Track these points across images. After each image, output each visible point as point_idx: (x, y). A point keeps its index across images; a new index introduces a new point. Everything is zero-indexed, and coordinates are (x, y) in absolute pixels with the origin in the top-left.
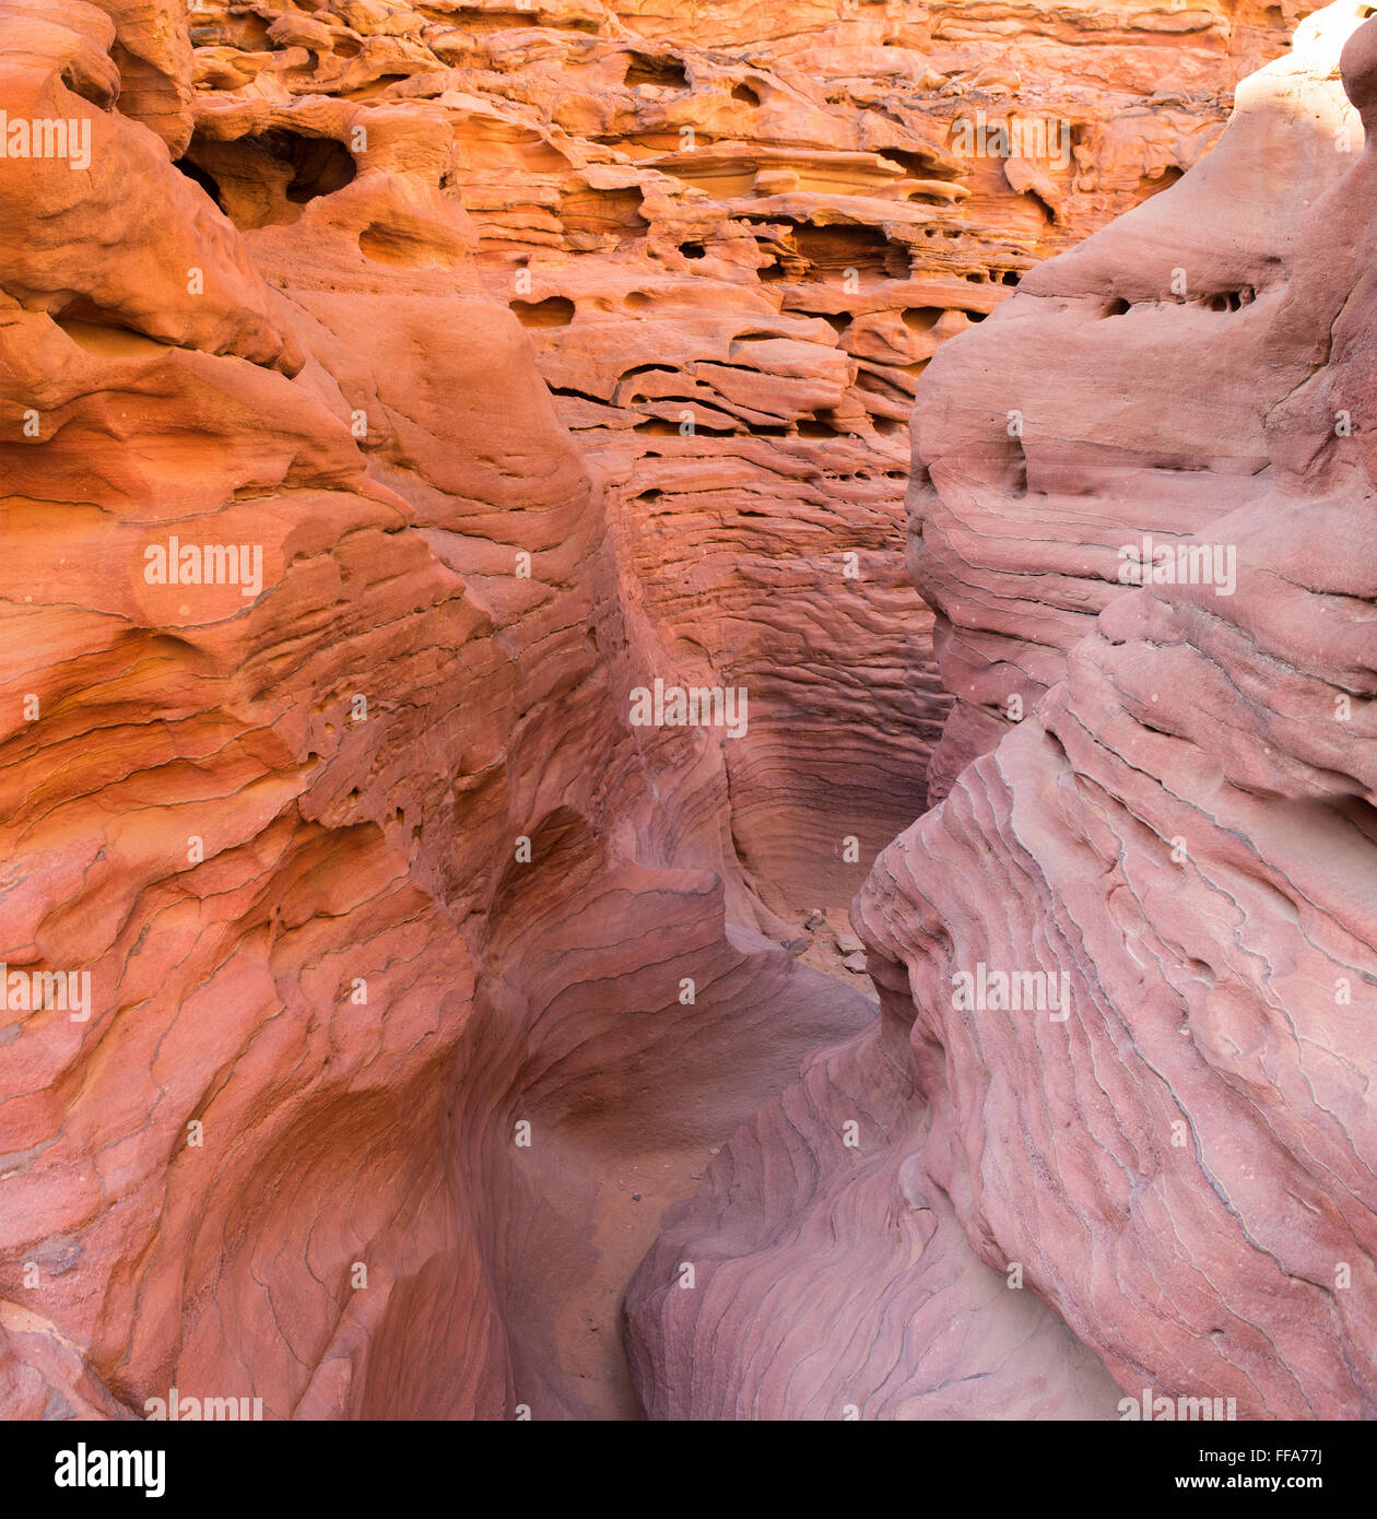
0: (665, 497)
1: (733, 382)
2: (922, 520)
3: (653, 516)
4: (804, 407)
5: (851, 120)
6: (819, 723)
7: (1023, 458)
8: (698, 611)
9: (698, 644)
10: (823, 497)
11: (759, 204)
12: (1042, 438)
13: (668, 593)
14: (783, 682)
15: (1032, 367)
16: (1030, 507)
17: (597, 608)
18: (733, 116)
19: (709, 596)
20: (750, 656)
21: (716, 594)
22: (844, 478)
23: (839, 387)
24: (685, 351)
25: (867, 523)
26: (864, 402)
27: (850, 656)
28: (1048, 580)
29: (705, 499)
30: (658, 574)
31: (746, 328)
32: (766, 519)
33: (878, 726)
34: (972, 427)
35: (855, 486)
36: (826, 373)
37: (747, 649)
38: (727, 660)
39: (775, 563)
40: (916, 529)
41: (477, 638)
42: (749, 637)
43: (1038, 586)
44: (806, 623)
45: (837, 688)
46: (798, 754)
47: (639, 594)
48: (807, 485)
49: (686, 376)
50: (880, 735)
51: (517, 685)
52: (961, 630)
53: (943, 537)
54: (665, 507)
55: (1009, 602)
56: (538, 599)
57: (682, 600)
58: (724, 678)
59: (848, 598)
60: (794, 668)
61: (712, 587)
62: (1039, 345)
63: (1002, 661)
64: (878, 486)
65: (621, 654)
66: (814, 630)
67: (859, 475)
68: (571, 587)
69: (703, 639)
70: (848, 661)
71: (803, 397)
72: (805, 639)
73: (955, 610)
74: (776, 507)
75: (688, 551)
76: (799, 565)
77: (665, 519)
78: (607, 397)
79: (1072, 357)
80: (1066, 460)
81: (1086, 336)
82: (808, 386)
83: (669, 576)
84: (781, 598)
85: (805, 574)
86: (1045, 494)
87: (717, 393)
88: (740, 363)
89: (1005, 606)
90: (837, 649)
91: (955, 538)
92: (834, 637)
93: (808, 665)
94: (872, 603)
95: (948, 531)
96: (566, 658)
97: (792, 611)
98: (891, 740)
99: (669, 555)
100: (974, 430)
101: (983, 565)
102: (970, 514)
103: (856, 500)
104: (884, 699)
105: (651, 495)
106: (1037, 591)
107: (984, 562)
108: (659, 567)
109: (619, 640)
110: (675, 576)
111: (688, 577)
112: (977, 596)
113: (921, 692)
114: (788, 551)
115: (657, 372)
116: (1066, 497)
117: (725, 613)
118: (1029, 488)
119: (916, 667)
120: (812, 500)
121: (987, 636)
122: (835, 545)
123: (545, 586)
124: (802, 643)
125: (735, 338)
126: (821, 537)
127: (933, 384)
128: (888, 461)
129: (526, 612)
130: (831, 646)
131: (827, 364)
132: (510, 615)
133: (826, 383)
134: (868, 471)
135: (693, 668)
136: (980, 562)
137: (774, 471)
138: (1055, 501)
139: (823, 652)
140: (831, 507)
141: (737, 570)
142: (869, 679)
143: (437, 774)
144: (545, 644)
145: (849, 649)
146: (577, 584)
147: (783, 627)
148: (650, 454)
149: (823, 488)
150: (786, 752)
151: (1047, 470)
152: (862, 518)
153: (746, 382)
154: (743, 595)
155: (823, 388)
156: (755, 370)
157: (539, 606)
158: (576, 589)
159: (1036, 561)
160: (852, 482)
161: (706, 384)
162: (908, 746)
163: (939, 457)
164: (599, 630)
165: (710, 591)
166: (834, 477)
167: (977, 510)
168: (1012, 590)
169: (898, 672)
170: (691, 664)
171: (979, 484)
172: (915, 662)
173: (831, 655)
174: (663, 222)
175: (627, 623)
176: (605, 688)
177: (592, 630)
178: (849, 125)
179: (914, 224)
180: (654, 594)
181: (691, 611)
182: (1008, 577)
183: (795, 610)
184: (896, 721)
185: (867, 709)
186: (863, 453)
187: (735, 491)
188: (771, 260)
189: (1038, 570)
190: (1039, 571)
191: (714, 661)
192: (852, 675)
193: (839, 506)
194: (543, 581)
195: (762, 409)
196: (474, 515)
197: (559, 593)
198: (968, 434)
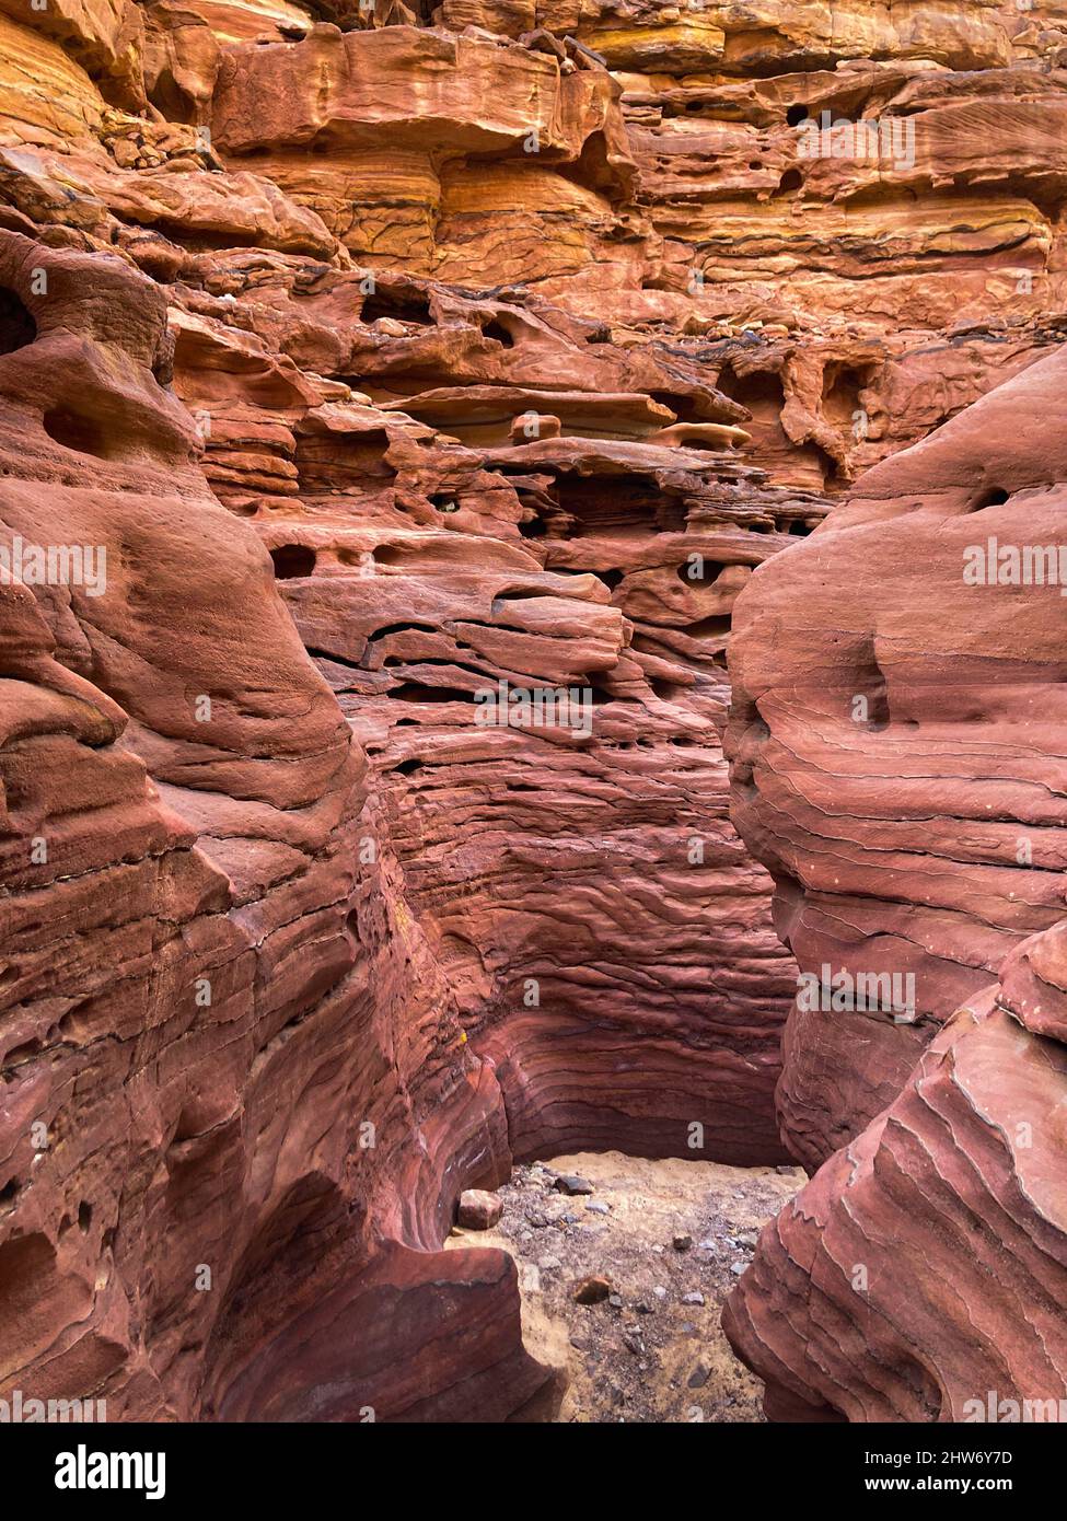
0: (426, 769)
1: (496, 643)
2: (752, 764)
3: (412, 790)
4: (574, 667)
5: (615, 360)
6: (612, 1039)
7: (883, 682)
8: (465, 901)
9: (467, 941)
10: (603, 768)
11: (517, 452)
12: (907, 655)
13: (431, 880)
14: (568, 986)
15: (885, 575)
16: (895, 740)
17: (358, 887)
18: (485, 358)
19: (478, 882)
20: (528, 955)
21: (486, 880)
22: (624, 746)
23: (615, 646)
24: (443, 609)
25: (652, 796)
26: (641, 663)
27: (645, 951)
28: (937, 825)
29: (472, 772)
30: (420, 858)
31: (509, 585)
32: (539, 793)
33: (682, 1039)
34: (812, 651)
35: (637, 755)
36: (599, 631)
37: (522, 946)
38: (502, 959)
39: (554, 843)
40: (744, 776)
41: (209, 913)
42: (526, 930)
43: (926, 831)
44: (590, 913)
45: (632, 992)
46: (586, 1081)
47: (399, 880)
48: (584, 755)
49: (445, 637)
50: (687, 1051)
51: (260, 981)
52: (818, 897)
53: (783, 781)
54: (426, 779)
55: (885, 856)
56: (289, 869)
57: (447, 888)
58: (498, 982)
59: (638, 882)
60: (581, 968)
61: (482, 871)
62: (892, 549)
63: (883, 933)
64: (664, 754)
65: (384, 950)
66: (601, 920)
67: (641, 742)
68: (328, 856)
69: (473, 932)
70: (641, 959)
71: (575, 658)
72: (592, 932)
73: (809, 870)
74: (551, 780)
75: (453, 830)
76: (579, 845)
77: (426, 794)
78: (355, 658)
79: (938, 558)
80: (942, 679)
81: (955, 532)
82: (581, 647)
83: (432, 859)
84: (561, 883)
85: (585, 855)
86: (916, 723)
87: (480, 656)
88: (504, 622)
89: (881, 862)
90: (630, 944)
91: (799, 781)
92: (625, 929)
93: (597, 964)
94: (666, 888)
95: (789, 774)
96: (321, 948)
97: (573, 899)
98: (701, 1055)
99: (431, 835)
100: (812, 655)
101: (842, 810)
102: (816, 753)
103: (638, 769)
104: (690, 1007)
105: (409, 767)
106: (924, 840)
107: (844, 808)
108: (420, 849)
109: (381, 930)
110: (440, 859)
111: (455, 861)
112: (838, 852)
113: (734, 997)
114: (565, 829)
115: (411, 631)
116: (944, 725)
117: (496, 903)
118: (892, 718)
119: (725, 965)
120: (589, 770)
121: (857, 901)
122: (618, 821)
123: (297, 853)
124: (587, 937)
125: (498, 597)
126: (604, 812)
127: (754, 607)
128: (673, 727)
129: (273, 884)
130: (623, 941)
131: (600, 622)
132: (252, 887)
133: (600, 643)
134: (652, 739)
135: (462, 970)
136: (838, 808)
137: (546, 740)
138: (929, 730)
139: (611, 946)
140: (612, 778)
141: (509, 852)
142: (670, 979)
143: (146, 1143)
144: (296, 928)
145: (644, 943)
146: (336, 852)
147: (565, 918)
148: (405, 722)
149: (603, 758)
150: (573, 1080)
151: (917, 693)
152: (649, 789)
153: (511, 643)
154: (517, 881)
155: (597, 648)
156: (522, 631)
157: (288, 878)
158: (335, 860)
159: (917, 802)
160: (634, 749)
161: (467, 646)
162: (721, 1062)
163: (769, 688)
164: (361, 915)
165: (479, 877)
166: (613, 745)
167: (827, 747)
168: (888, 841)
169: (705, 971)
170: (459, 967)
171: (822, 718)
172: (724, 959)
173: (623, 950)
174: (412, 470)
175: (390, 911)
176: (366, 991)
177: (353, 915)
178: (614, 367)
179: (689, 472)
180: (415, 881)
181: (460, 901)
182: (879, 825)
183: (577, 898)
184: (705, 1032)
185: (670, 1018)
186: (645, 719)
187: (504, 762)
188: (531, 514)
189: (921, 813)
190: (925, 813)
191: (487, 962)
192: (650, 974)
193: (624, 777)
194: (295, 846)
195: (530, 672)
196: (204, 763)
197: (314, 864)
198: (805, 659)
